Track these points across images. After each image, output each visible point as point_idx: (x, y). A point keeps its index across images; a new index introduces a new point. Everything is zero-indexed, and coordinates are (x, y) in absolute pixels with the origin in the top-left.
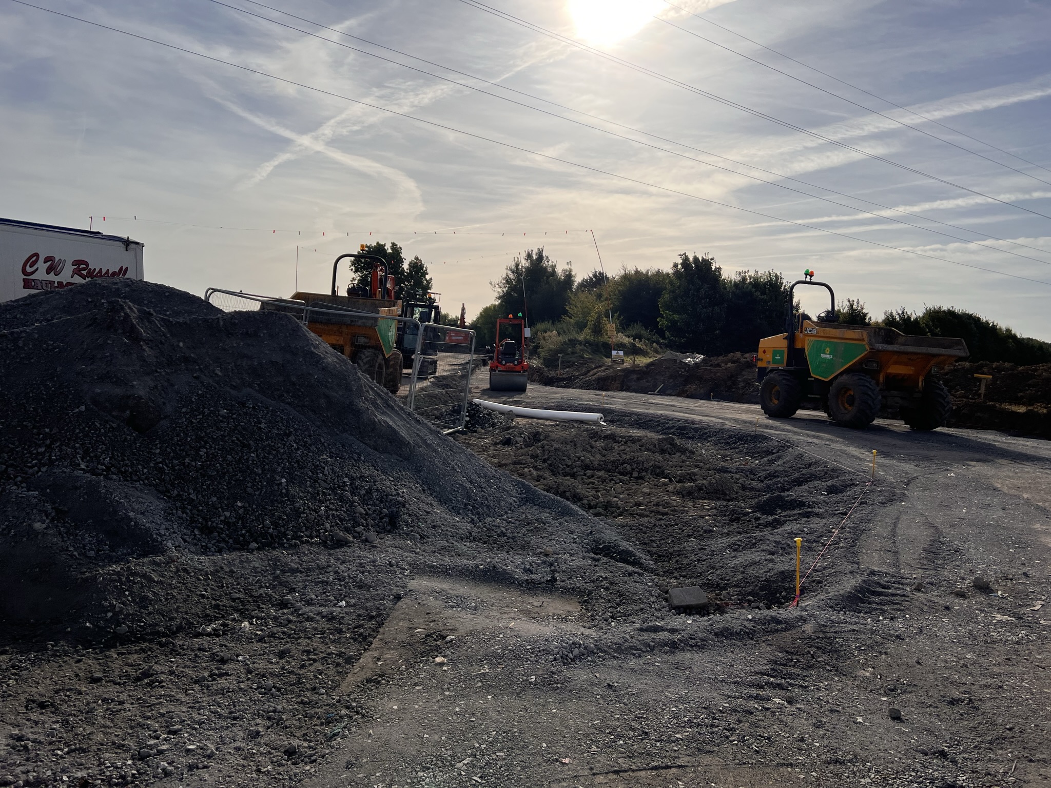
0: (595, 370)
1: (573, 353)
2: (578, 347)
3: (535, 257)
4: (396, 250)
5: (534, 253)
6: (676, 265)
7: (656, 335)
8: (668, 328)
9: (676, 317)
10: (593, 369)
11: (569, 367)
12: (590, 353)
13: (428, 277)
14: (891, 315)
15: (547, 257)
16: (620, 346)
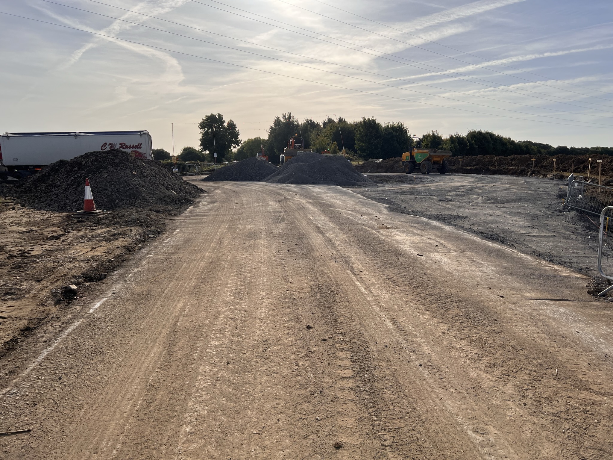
3: (287, 117)
7: (354, 152)
8: (359, 149)
9: (362, 144)
14: (452, 136)
15: (293, 117)
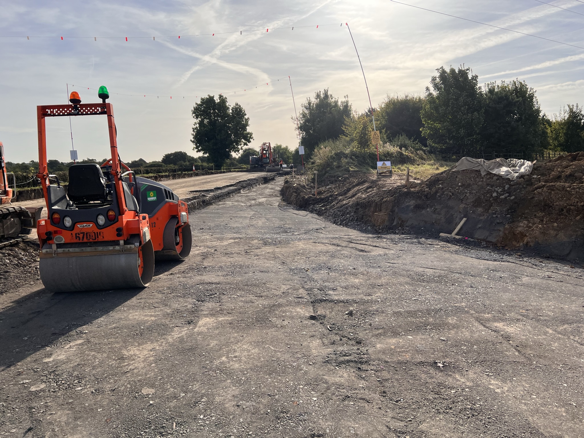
0: (356, 189)
1: (339, 167)
2: (344, 161)
3: (322, 96)
4: (223, 101)
5: (322, 93)
6: (434, 79)
7: (419, 143)
8: (431, 136)
9: (438, 125)
10: (354, 187)
11: (332, 183)
12: (356, 166)
13: (246, 117)
15: (331, 96)
16: (387, 156)
